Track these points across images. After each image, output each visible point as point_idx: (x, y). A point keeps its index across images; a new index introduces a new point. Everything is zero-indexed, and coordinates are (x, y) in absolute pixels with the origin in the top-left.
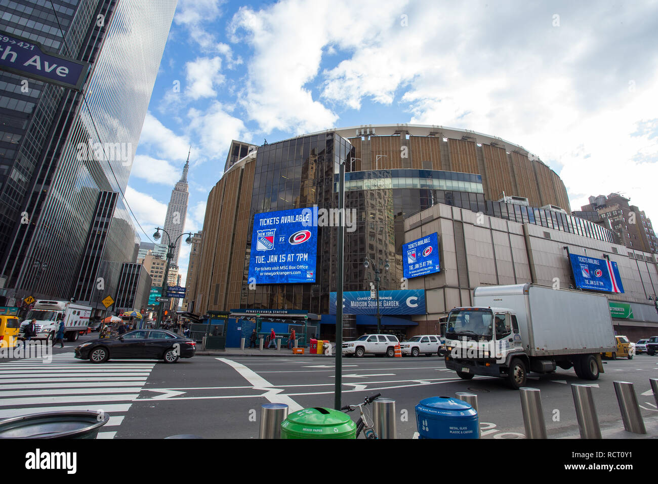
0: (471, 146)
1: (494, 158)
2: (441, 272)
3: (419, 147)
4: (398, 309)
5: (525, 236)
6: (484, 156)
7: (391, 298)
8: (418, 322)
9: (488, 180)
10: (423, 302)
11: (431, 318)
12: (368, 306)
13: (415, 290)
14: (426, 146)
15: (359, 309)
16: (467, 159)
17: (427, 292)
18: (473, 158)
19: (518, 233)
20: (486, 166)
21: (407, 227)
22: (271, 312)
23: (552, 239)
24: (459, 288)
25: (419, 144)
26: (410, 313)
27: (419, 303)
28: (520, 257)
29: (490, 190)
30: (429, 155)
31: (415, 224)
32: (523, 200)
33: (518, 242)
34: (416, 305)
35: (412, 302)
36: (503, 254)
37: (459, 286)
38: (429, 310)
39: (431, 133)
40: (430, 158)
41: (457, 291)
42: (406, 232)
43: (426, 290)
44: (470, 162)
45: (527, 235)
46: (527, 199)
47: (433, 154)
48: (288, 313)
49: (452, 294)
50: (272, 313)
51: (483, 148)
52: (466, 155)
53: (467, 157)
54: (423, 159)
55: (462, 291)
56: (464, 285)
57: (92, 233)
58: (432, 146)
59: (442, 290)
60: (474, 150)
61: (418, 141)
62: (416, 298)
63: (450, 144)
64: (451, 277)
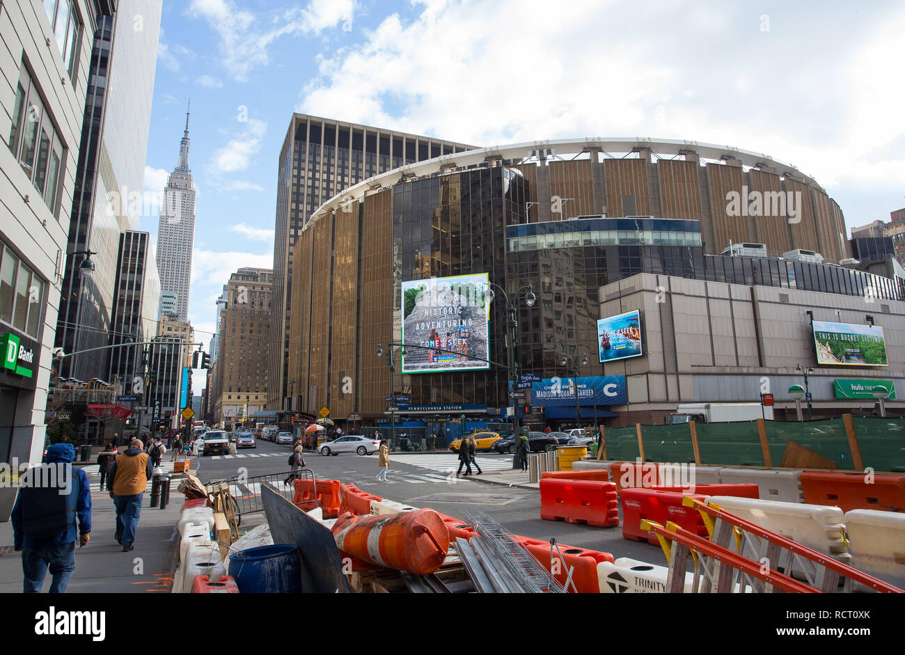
0: (691, 168)
1: (723, 183)
2: (645, 355)
3: (617, 175)
4: (594, 398)
5: (754, 302)
6: (709, 182)
7: (585, 386)
8: (619, 412)
9: (713, 217)
10: (623, 390)
11: (632, 408)
12: (557, 396)
13: (614, 376)
14: (626, 173)
15: (547, 401)
16: (684, 189)
17: (628, 378)
18: (693, 185)
19: (745, 299)
20: (711, 197)
21: (603, 297)
22: (440, 408)
23: (790, 302)
24: (665, 373)
25: (616, 170)
26: (610, 403)
27: (619, 391)
28: (745, 329)
29: (715, 231)
30: (632, 186)
31: (612, 294)
32: (759, 247)
33: (743, 311)
34: (615, 394)
35: (611, 390)
36: (722, 328)
37: (665, 371)
38: (631, 400)
39: (634, 148)
40: (632, 190)
41: (662, 377)
42: (602, 303)
43: (626, 376)
44: (689, 192)
45: (756, 300)
46: (764, 245)
47: (636, 184)
48: (462, 409)
49: (657, 381)
50: (443, 409)
51: (708, 170)
52: (684, 182)
53: (684, 185)
54: (623, 193)
55: (668, 376)
56: (670, 369)
57: (118, 299)
58: (635, 172)
59: (645, 376)
60: (695, 171)
61: (616, 166)
62: (615, 386)
63: (661, 168)
64: (655, 361)
